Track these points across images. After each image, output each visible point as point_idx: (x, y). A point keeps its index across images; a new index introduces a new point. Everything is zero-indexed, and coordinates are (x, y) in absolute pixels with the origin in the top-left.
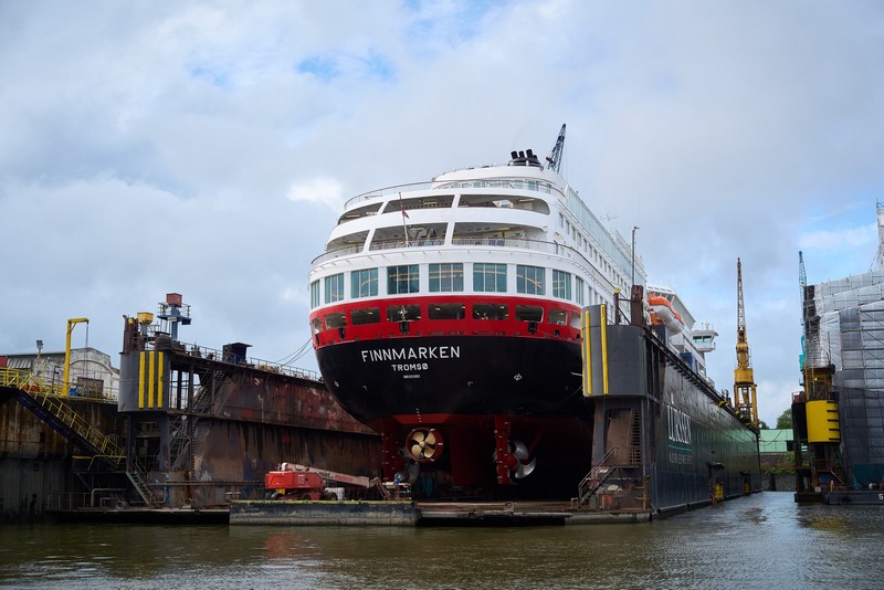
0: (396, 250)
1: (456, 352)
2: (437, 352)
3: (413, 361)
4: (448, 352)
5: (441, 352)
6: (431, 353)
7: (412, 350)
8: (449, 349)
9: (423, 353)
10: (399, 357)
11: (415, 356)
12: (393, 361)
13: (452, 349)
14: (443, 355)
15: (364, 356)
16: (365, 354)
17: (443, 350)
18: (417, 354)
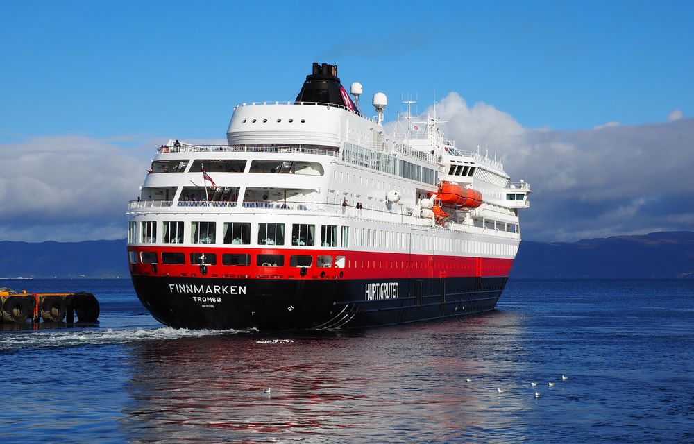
0: (199, 208)
1: (243, 290)
2: (228, 290)
3: (209, 295)
4: (237, 290)
5: (232, 290)
6: (224, 290)
7: (208, 287)
8: (238, 288)
9: (218, 290)
10: (199, 292)
11: (211, 291)
12: (194, 294)
13: (240, 288)
14: (233, 292)
15: (171, 288)
16: (172, 287)
17: (233, 288)
18: (213, 290)
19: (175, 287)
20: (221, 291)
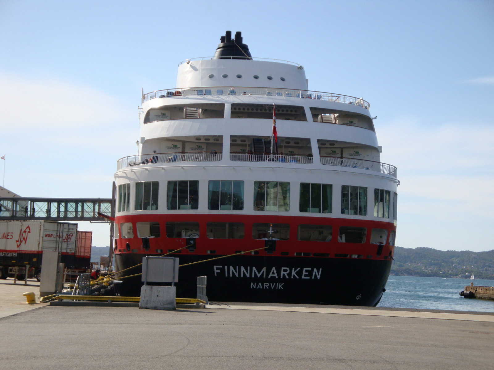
0: (265, 164)
1: (317, 273)
2: (299, 273)
3: (273, 280)
4: (310, 273)
5: (304, 273)
6: (294, 273)
7: (274, 269)
8: (312, 270)
9: (285, 273)
10: (259, 275)
11: (276, 275)
12: (251, 279)
13: (315, 270)
14: (305, 276)
15: (216, 271)
16: (217, 269)
17: (306, 271)
18: (279, 273)
19: (222, 270)
20: (290, 274)
